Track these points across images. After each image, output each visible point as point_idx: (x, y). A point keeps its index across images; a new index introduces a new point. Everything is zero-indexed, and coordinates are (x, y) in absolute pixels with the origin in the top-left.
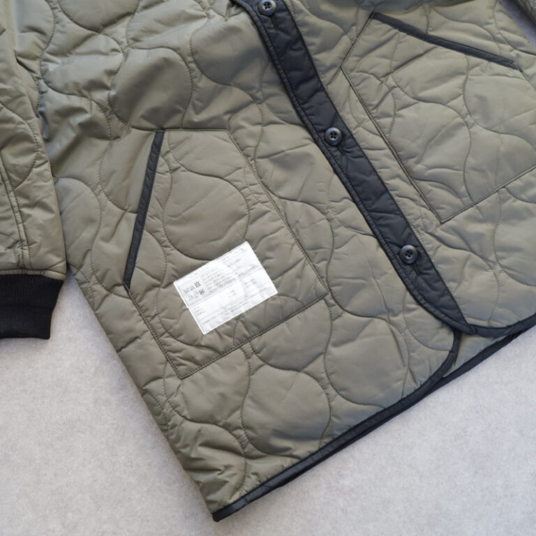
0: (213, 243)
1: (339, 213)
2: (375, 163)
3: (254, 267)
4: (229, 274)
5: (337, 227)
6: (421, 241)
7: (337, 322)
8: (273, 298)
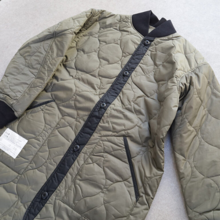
0: (23, 131)
1: (50, 164)
2: (73, 166)
3: (20, 147)
4: (15, 141)
5: (44, 166)
6: (51, 196)
7: (12, 183)
8: (12, 158)
